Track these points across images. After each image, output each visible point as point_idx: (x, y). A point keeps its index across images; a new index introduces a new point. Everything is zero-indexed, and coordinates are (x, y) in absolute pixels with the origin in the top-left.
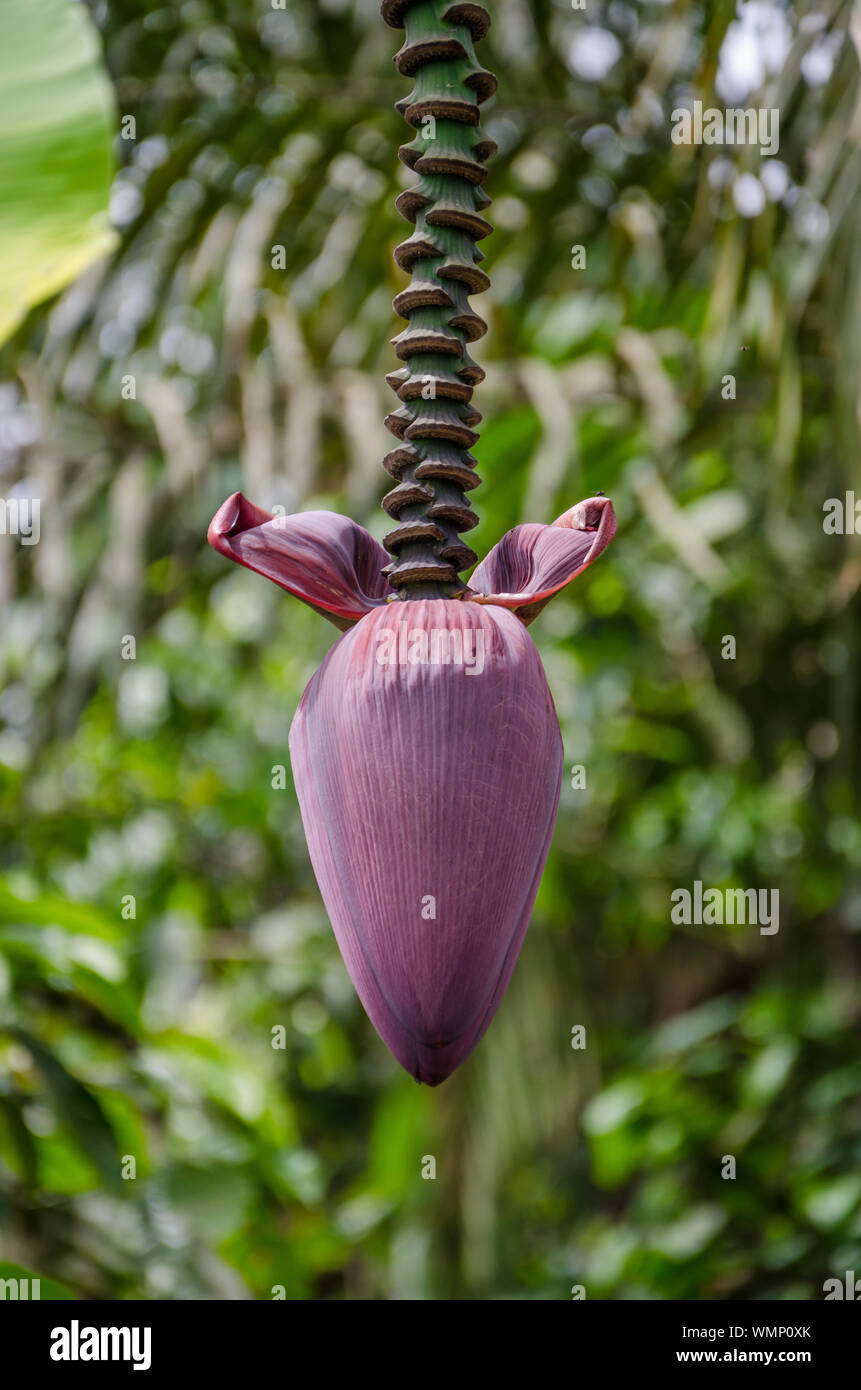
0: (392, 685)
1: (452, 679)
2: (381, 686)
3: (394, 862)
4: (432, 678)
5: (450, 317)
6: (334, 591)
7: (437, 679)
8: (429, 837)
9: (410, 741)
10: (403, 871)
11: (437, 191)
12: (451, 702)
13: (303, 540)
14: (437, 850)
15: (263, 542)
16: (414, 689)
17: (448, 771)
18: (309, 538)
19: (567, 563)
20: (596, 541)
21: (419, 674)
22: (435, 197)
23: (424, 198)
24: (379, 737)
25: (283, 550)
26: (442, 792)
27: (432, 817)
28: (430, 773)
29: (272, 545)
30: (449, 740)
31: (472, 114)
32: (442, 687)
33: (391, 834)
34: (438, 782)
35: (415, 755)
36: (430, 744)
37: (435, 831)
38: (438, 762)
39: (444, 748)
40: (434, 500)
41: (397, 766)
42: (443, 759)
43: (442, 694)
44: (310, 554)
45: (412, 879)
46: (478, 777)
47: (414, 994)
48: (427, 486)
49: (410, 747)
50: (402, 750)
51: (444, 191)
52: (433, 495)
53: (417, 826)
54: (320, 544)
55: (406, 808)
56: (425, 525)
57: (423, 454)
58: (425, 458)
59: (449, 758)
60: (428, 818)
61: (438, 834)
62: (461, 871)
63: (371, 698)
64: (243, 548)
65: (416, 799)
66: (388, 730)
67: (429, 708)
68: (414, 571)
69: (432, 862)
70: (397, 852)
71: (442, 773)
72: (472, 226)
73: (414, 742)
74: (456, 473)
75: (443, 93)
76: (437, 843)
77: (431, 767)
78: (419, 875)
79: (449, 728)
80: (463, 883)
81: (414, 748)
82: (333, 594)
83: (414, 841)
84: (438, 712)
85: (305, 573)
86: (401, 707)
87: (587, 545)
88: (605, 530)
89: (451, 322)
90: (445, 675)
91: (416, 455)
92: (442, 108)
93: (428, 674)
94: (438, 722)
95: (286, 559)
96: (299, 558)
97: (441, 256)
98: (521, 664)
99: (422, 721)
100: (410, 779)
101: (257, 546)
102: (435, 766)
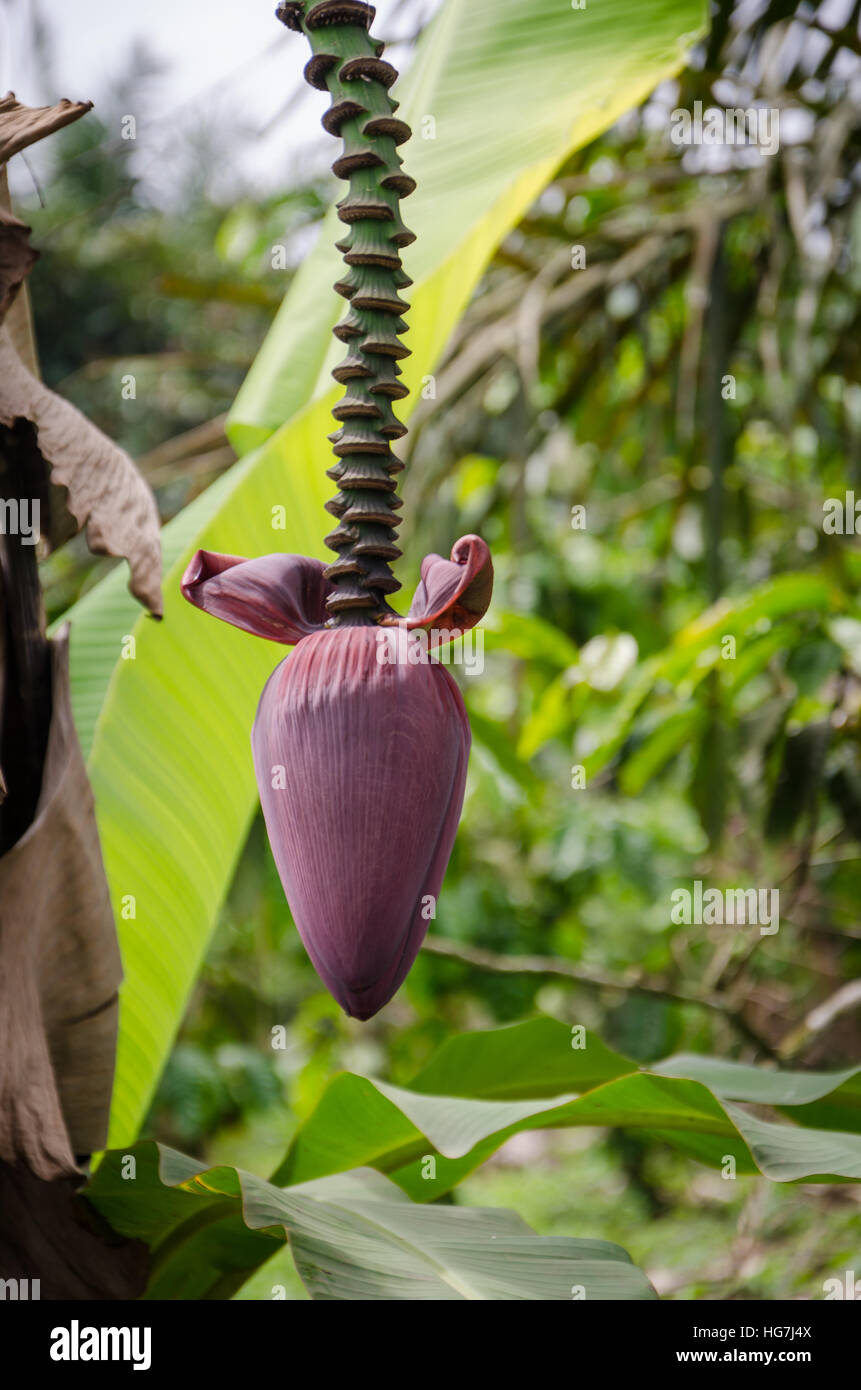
0: (302, 708)
1: (347, 700)
2: (294, 707)
3: (312, 848)
4: (331, 700)
5: (370, 386)
6: (276, 625)
7: (335, 700)
8: (335, 827)
9: (317, 752)
10: (318, 855)
11: (361, 279)
12: (347, 716)
13: (251, 585)
14: (342, 837)
15: (220, 588)
16: (318, 709)
17: (346, 775)
18: (256, 583)
19: (445, 593)
20: (465, 574)
21: (322, 697)
22: (358, 285)
23: (349, 287)
24: (294, 750)
25: (235, 594)
26: (343, 791)
27: (336, 811)
28: (333, 777)
29: (227, 591)
30: (347, 747)
31: (386, 213)
32: (338, 705)
33: (308, 827)
34: (339, 783)
35: (321, 761)
36: (332, 753)
37: (339, 823)
38: (339, 767)
39: (342, 756)
40: (358, 540)
41: (308, 772)
42: (342, 764)
43: (339, 711)
44: (255, 596)
45: (326, 861)
46: (372, 777)
47: (335, 953)
48: (353, 529)
49: (317, 757)
50: (311, 759)
51: (367, 279)
52: (357, 536)
53: (326, 820)
54: (264, 587)
55: (316, 805)
56: (349, 563)
57: (349, 503)
58: (350, 507)
59: (347, 764)
60: (333, 813)
61: (341, 825)
62: (363, 852)
63: (288, 718)
64: (204, 594)
65: (323, 797)
66: (301, 743)
67: (330, 724)
68: (341, 602)
69: (339, 847)
70: (313, 841)
71: (342, 775)
72: (388, 307)
73: (320, 751)
74: (375, 517)
75: (363, 198)
76: (342, 833)
77: (333, 772)
78: (330, 857)
79: (346, 739)
80: (365, 863)
81: (320, 757)
82: (274, 627)
83: (324, 832)
84: (337, 727)
85: (252, 611)
86: (310, 724)
87: (458, 578)
88: (472, 565)
89: (371, 390)
90: (340, 697)
91: (344, 504)
92: (360, 211)
93: (328, 697)
94: (337, 736)
95: (236, 602)
96: (246, 599)
97: (364, 335)
98: (408, 680)
99: (325, 735)
100: (318, 781)
101: (216, 592)
102: (336, 770)
